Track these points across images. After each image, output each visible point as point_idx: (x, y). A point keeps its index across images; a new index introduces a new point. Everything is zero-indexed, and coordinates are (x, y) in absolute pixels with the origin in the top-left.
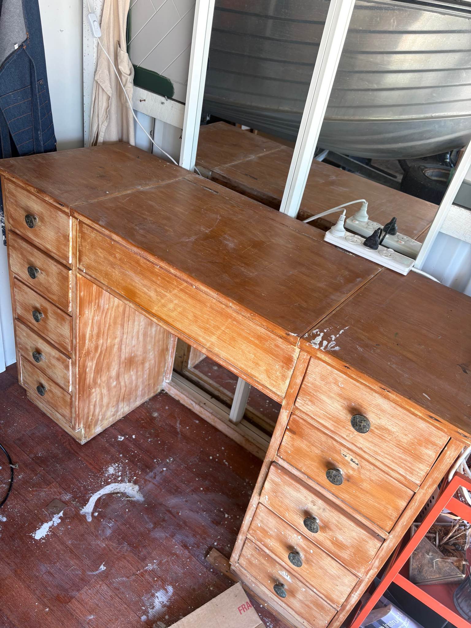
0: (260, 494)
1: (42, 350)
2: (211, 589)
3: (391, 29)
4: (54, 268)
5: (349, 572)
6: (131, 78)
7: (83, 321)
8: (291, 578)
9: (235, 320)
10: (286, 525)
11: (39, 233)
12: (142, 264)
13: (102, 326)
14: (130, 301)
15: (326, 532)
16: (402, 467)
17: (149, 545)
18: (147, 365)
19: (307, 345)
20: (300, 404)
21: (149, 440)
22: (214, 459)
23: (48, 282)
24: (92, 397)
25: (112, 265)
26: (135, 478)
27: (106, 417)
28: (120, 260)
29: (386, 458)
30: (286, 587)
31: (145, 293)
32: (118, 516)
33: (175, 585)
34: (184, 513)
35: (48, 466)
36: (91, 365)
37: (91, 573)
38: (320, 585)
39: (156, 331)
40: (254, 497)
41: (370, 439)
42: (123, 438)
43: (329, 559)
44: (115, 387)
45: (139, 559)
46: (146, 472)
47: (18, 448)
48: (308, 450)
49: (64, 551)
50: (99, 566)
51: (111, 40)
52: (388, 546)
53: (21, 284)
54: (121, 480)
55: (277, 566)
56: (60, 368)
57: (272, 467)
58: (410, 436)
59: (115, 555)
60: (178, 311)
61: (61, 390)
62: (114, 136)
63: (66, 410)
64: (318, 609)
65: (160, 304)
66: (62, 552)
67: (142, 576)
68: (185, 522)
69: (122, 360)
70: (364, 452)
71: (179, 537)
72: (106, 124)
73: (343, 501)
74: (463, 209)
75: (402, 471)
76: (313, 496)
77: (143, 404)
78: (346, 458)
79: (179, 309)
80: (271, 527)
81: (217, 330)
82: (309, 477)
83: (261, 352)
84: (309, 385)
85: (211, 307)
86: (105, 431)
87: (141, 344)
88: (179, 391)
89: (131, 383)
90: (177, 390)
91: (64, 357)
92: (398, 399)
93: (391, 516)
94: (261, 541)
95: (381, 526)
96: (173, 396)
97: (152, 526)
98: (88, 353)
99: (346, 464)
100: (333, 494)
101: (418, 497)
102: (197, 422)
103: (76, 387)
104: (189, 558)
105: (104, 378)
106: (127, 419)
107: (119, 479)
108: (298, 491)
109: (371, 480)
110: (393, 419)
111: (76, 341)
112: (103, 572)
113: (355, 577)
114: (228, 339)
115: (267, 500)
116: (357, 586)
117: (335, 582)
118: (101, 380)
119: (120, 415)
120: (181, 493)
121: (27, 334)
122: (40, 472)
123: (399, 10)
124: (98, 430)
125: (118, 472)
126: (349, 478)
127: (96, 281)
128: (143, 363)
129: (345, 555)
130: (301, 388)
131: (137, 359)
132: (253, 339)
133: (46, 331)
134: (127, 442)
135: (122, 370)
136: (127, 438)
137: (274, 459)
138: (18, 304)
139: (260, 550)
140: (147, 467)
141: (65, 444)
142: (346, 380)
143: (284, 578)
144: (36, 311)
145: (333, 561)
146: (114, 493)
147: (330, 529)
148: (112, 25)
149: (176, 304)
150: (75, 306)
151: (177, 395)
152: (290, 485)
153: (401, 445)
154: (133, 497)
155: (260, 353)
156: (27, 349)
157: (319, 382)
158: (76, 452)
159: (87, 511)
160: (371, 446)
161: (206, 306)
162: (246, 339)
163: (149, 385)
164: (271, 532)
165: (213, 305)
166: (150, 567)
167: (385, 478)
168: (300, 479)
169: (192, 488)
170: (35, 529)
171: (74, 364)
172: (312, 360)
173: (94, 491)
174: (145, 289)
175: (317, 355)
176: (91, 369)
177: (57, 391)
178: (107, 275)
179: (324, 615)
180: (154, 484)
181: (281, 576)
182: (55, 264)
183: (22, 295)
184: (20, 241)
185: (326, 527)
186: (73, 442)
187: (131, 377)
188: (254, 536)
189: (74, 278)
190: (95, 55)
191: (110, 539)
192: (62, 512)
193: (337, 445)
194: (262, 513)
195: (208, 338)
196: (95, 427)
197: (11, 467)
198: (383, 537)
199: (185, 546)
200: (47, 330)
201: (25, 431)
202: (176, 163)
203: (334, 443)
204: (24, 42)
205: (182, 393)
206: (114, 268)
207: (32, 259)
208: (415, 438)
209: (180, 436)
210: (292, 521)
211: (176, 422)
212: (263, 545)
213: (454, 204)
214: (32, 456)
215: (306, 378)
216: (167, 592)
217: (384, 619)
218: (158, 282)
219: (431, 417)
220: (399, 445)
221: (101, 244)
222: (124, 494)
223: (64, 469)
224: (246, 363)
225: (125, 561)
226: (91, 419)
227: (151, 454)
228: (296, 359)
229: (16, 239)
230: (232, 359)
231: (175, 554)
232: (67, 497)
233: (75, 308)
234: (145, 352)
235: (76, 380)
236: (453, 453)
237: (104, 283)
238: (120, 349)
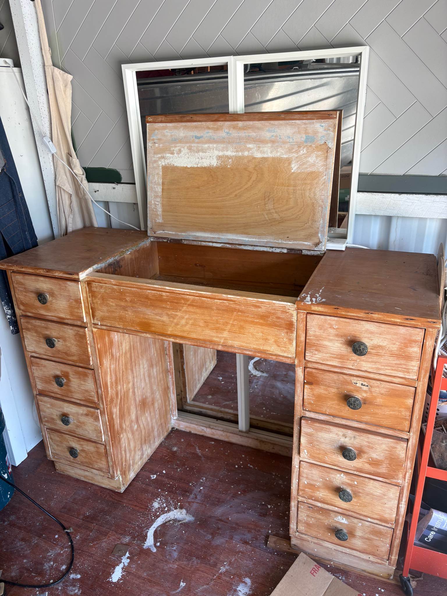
0: (299, 453)
1: (69, 413)
2: (282, 568)
3: (258, 101)
4: (70, 332)
5: (391, 485)
6: (84, 177)
7: (103, 371)
8: (347, 519)
9: (239, 311)
10: (328, 470)
11: (51, 307)
12: (151, 298)
13: (118, 373)
14: (146, 333)
15: (362, 457)
16: (400, 371)
17: (215, 552)
18: (156, 405)
19: (302, 304)
20: (309, 357)
21: (179, 470)
22: (239, 467)
23: (66, 346)
24: (121, 442)
25: (125, 308)
26: (179, 504)
27: (136, 462)
28: (131, 302)
29: (386, 369)
30: (345, 531)
31: (158, 321)
32: (177, 539)
33: (251, 576)
34: (233, 517)
35: (99, 521)
36: (116, 411)
37: (175, 592)
38: (372, 511)
39: (157, 371)
40: (294, 458)
41: (370, 360)
42: (155, 476)
43: (372, 481)
44: (137, 430)
45: (211, 566)
46: (187, 496)
47: (66, 515)
48: (326, 392)
49: (143, 583)
50: (179, 584)
51: (63, 153)
52: (412, 444)
53: (38, 360)
54: (168, 510)
55: (332, 514)
56: (90, 423)
57: (303, 421)
58: (397, 343)
59: (189, 570)
60: (190, 323)
61: (94, 444)
62: (79, 225)
63: (102, 462)
64: (377, 537)
65: (173, 324)
66: (141, 585)
67: (220, 579)
68: (237, 524)
69: (137, 404)
70: (369, 372)
71: (237, 537)
72: (71, 216)
73: (366, 423)
74: (366, 193)
75: (401, 375)
76: (343, 430)
77: (161, 444)
78: (358, 385)
79: (191, 322)
80: (316, 479)
81: (227, 325)
82: (334, 416)
83: (266, 328)
84: (312, 338)
85: (218, 309)
86: (137, 476)
87: (148, 385)
88: (188, 423)
89: (148, 424)
90: (186, 422)
91: (92, 410)
92: (380, 316)
93: (405, 416)
94: (310, 497)
95: (401, 429)
96: (183, 430)
97: (210, 537)
98: (112, 400)
99: (358, 390)
100: (357, 421)
101: (419, 390)
102: (213, 443)
103: (108, 434)
104: (253, 551)
105: (128, 423)
106: (152, 459)
107: (166, 509)
108: (330, 431)
109: (382, 394)
110: (381, 336)
111: (101, 390)
112: (185, 587)
113: (397, 487)
114: (237, 330)
115: (306, 453)
116: (401, 495)
117: (382, 501)
118: (125, 425)
119: (145, 459)
120: (223, 502)
121: (52, 405)
122: (94, 527)
123: (259, 86)
124: (132, 475)
125: (163, 504)
126: (365, 401)
127: (112, 328)
128: (153, 404)
129: (383, 469)
130: (307, 343)
131: (148, 400)
132: (257, 321)
133: (70, 394)
134: (160, 478)
135: (139, 412)
136: (159, 475)
137: (302, 415)
138: (37, 380)
139: (313, 507)
140: (186, 492)
141: (106, 498)
142: (337, 321)
143: (341, 523)
144: (57, 379)
145: (376, 483)
146: (166, 523)
147: (364, 452)
148: (61, 142)
149: (187, 319)
150: (95, 358)
151: (187, 427)
152: (321, 430)
153: (393, 353)
154: (184, 519)
155: (266, 329)
156: (53, 419)
157: (318, 332)
158: (118, 501)
159: (149, 544)
160: (373, 365)
161: (212, 310)
162: (252, 323)
163: (161, 424)
164: (318, 484)
165: (218, 306)
166: (223, 569)
167: (391, 387)
168: (327, 421)
169: (231, 495)
170: (109, 575)
171: (103, 413)
172: (308, 317)
173: (148, 527)
174: (157, 317)
175: (312, 309)
176: (116, 416)
177: (90, 447)
178: (121, 319)
179: (384, 540)
180: (197, 503)
181: (337, 522)
182: (71, 327)
183: (41, 370)
184: (33, 321)
185: (361, 452)
186: (113, 494)
187: (146, 419)
188: (304, 495)
189: (91, 334)
190: (52, 168)
191: (179, 559)
192: (128, 552)
193: (347, 377)
194: (305, 470)
195: (221, 335)
196: (129, 473)
197: (66, 532)
198: (406, 437)
199: (246, 543)
200: (71, 392)
201: (67, 499)
202: (139, 230)
203: (345, 376)
204: (4, 166)
205: (191, 423)
206: (127, 310)
207: (47, 333)
208: (402, 343)
209: (203, 458)
210: (332, 462)
211: (195, 449)
212: (314, 500)
213: (358, 191)
214: (81, 517)
215: (308, 333)
216: (246, 584)
217: (431, 523)
218: (168, 307)
219: (407, 319)
220: (392, 355)
221: (111, 294)
222: (175, 520)
223: (114, 518)
224: (257, 342)
225: (200, 572)
226: (125, 465)
227: (185, 481)
228: (295, 321)
229: (29, 321)
230: (244, 344)
231: (239, 552)
232: (127, 539)
233: (96, 359)
234: (153, 393)
235: (107, 428)
236: (430, 343)
237: (119, 327)
238: (134, 392)
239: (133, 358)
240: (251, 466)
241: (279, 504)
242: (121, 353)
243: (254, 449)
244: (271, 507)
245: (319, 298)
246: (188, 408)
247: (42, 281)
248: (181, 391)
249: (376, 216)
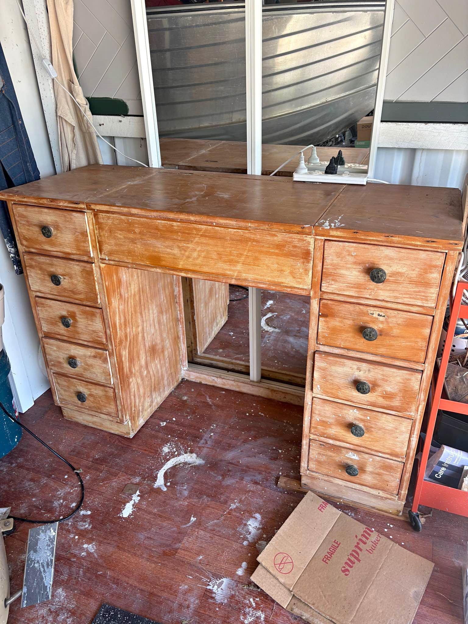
0: (312, 389)
1: (76, 355)
2: (292, 505)
4: (76, 268)
5: (403, 419)
6: (88, 107)
7: (112, 310)
8: (358, 455)
9: (254, 240)
10: (341, 405)
11: (56, 241)
12: (161, 228)
13: (127, 314)
14: (156, 268)
15: (376, 391)
16: (418, 299)
17: (225, 491)
18: (166, 353)
19: (320, 229)
20: (325, 288)
21: (189, 417)
22: (250, 415)
23: (73, 283)
24: (130, 387)
25: (133, 241)
26: (189, 449)
27: (145, 408)
28: (140, 233)
29: (404, 297)
30: (356, 466)
31: (169, 254)
32: (188, 480)
33: (261, 512)
34: (244, 461)
35: (109, 463)
36: (125, 353)
37: (185, 526)
38: (384, 446)
39: (166, 319)
40: (307, 395)
41: (388, 288)
42: (165, 423)
43: (385, 415)
44: (146, 376)
45: (221, 503)
46: (197, 441)
47: (75, 458)
48: (342, 325)
49: (154, 518)
50: (190, 519)
51: (64, 79)
52: (427, 375)
53: (43, 300)
54: (178, 454)
55: (344, 451)
56: (98, 365)
57: (316, 355)
58: (417, 269)
59: (199, 507)
60: (203, 256)
61: (102, 388)
63: (111, 406)
64: (388, 471)
65: (185, 257)
66: (152, 520)
67: (230, 514)
68: (247, 467)
69: (147, 349)
70: (387, 301)
71: (247, 478)
72: (75, 152)
73: (382, 356)
74: (390, 123)
75: (419, 303)
76: (357, 363)
77: (170, 394)
78: (374, 315)
79: (203, 254)
80: (329, 415)
81: (240, 257)
82: (348, 349)
83: (282, 258)
84: (329, 267)
85: (232, 240)
86: (147, 423)
87: (158, 332)
88: (199, 373)
89: (158, 372)
90: (197, 372)
91: (100, 351)
92: (400, 239)
93: (422, 347)
94: (322, 435)
95: (417, 361)
96: (194, 380)
97: (221, 478)
98: (121, 342)
99: (375, 321)
100: (372, 354)
101: (437, 319)
102: (224, 392)
103: (117, 377)
104: (263, 490)
105: (137, 368)
106: (162, 408)
107: (176, 453)
108: (344, 365)
109: (399, 324)
110: (401, 262)
111: (110, 330)
112: (195, 522)
113: (409, 420)
114: (251, 261)
115: (319, 389)
116: (413, 428)
117: (394, 435)
118: (135, 369)
119: (155, 407)
120: (234, 447)
121: (59, 348)
122: (104, 468)
124: (141, 422)
125: (173, 449)
126: (382, 333)
127: (121, 263)
128: (163, 351)
129: (396, 403)
130: (323, 273)
131: (157, 347)
132: (273, 251)
133: (77, 336)
134: (170, 425)
135: (148, 358)
136: (169, 422)
137: (316, 349)
138: (42, 322)
139: (324, 444)
140: (196, 437)
141: (115, 443)
142: (355, 247)
143: (351, 459)
144: (64, 321)
145: (389, 417)
146: (176, 465)
147: (378, 386)
148: (62, 66)
149: (199, 251)
150: (103, 296)
151: (197, 377)
152: (335, 364)
153: (412, 280)
154: (194, 463)
155: (282, 260)
156: (60, 362)
157: (336, 261)
158: (128, 446)
159: (159, 484)
160: (391, 293)
161: (226, 240)
162: (268, 253)
163: (171, 374)
164: (331, 421)
165: (232, 236)
166: (233, 506)
167: (408, 317)
168: (341, 355)
169: (242, 440)
170: (120, 511)
171: (111, 355)
172: (326, 244)
173: (158, 469)
174: (168, 250)
175: (331, 234)
176: (125, 359)
177: (98, 391)
178: (130, 253)
179: (394, 475)
180: (208, 448)
181: (348, 458)
182: (77, 263)
183: (46, 310)
184: (37, 258)
185: (375, 385)
186: (123, 440)
187: (156, 366)
188: (316, 433)
189: (98, 269)
190: (53, 95)
191: (189, 497)
192: (138, 491)
193: (364, 308)
194: (318, 407)
195: (235, 268)
196: (138, 419)
197: (76, 472)
198: (421, 369)
199: (256, 483)
200: (78, 333)
201: (75, 444)
202: (147, 166)
203: (361, 307)
204: (2, 87)
205: (201, 373)
206: (135, 243)
207: (52, 270)
208: (421, 269)
209: (213, 407)
210: (345, 397)
211: (206, 397)
212: (326, 437)
213: (382, 121)
214: (91, 459)
215: (325, 262)
216: (256, 519)
217: (441, 459)
218: (179, 238)
219: (428, 241)
220: (411, 282)
221: (119, 226)
222: (185, 463)
223: (124, 461)
224: (272, 274)
225: (210, 508)
226: (134, 410)
227: (195, 427)
228: (312, 250)
229: (32, 257)
230: (259, 277)
231: (250, 491)
232: (137, 480)
233: (103, 298)
234: (162, 340)
235: (116, 370)
236: (451, 267)
237: (128, 261)
238: (143, 337)
239: (142, 301)
240: (263, 414)
241: (290, 449)
242: (130, 294)
243: (266, 398)
244: (282, 452)
245: (338, 224)
246: (199, 360)
247: (45, 212)
248: (192, 343)
249: (399, 149)
